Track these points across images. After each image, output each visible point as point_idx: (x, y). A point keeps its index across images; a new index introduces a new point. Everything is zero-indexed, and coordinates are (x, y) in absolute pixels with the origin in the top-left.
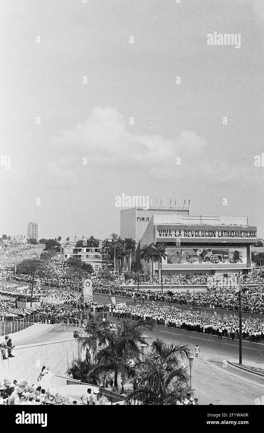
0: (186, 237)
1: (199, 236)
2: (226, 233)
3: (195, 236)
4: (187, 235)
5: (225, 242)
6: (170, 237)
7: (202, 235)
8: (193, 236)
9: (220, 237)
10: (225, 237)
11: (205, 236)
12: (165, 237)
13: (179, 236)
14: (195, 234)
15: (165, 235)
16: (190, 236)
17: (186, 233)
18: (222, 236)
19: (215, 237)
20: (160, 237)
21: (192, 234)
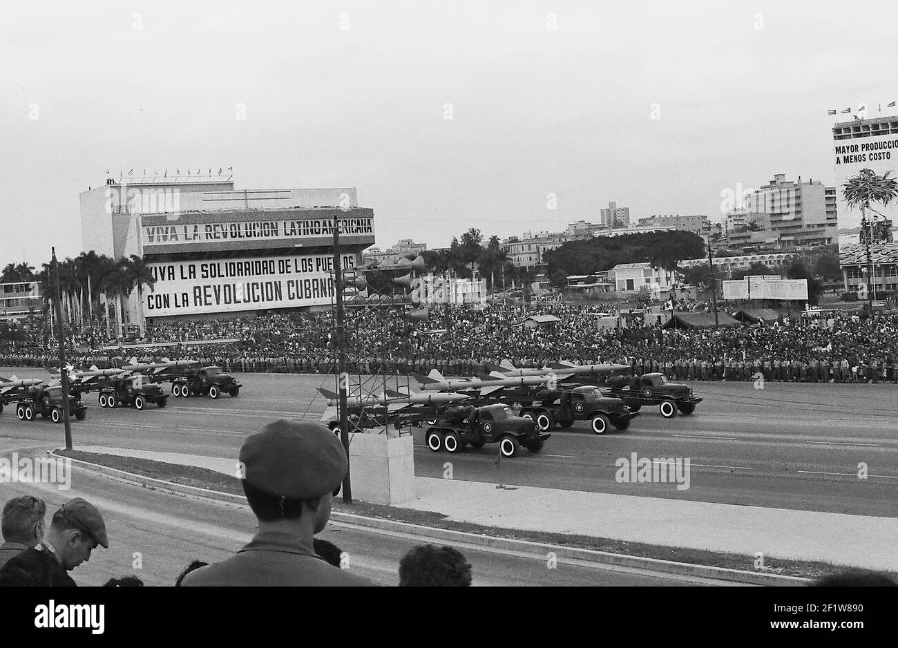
0: (210, 240)
1: (240, 236)
2: (302, 225)
3: (232, 237)
4: (213, 236)
5: (301, 245)
6: (174, 242)
7: (247, 232)
8: (225, 236)
9: (288, 235)
10: (300, 234)
11: (255, 236)
12: (162, 243)
13: (194, 239)
14: (232, 233)
15: (161, 238)
16: (219, 238)
17: (211, 231)
18: (293, 233)
19: (277, 235)
20: (151, 244)
21: (225, 231)
